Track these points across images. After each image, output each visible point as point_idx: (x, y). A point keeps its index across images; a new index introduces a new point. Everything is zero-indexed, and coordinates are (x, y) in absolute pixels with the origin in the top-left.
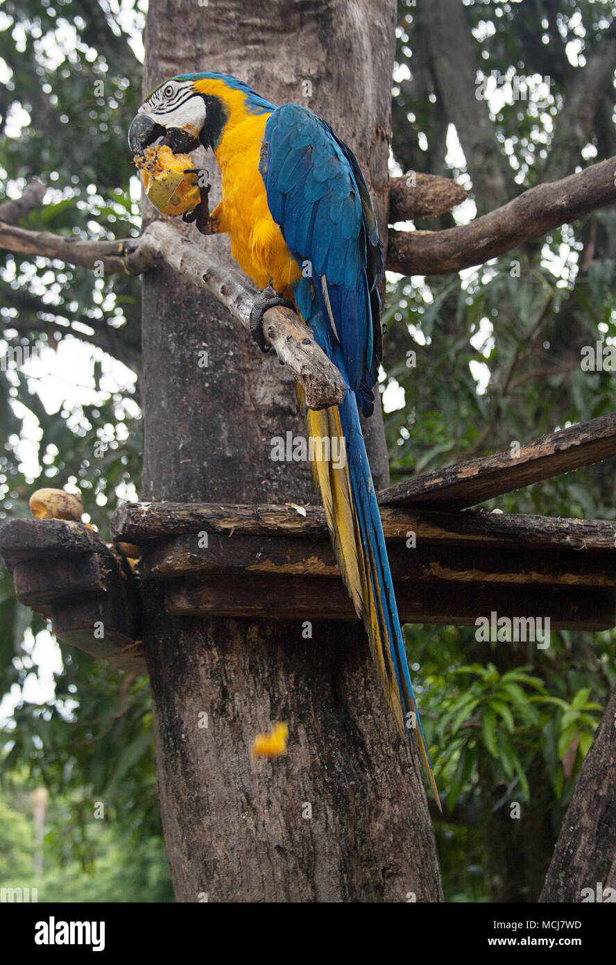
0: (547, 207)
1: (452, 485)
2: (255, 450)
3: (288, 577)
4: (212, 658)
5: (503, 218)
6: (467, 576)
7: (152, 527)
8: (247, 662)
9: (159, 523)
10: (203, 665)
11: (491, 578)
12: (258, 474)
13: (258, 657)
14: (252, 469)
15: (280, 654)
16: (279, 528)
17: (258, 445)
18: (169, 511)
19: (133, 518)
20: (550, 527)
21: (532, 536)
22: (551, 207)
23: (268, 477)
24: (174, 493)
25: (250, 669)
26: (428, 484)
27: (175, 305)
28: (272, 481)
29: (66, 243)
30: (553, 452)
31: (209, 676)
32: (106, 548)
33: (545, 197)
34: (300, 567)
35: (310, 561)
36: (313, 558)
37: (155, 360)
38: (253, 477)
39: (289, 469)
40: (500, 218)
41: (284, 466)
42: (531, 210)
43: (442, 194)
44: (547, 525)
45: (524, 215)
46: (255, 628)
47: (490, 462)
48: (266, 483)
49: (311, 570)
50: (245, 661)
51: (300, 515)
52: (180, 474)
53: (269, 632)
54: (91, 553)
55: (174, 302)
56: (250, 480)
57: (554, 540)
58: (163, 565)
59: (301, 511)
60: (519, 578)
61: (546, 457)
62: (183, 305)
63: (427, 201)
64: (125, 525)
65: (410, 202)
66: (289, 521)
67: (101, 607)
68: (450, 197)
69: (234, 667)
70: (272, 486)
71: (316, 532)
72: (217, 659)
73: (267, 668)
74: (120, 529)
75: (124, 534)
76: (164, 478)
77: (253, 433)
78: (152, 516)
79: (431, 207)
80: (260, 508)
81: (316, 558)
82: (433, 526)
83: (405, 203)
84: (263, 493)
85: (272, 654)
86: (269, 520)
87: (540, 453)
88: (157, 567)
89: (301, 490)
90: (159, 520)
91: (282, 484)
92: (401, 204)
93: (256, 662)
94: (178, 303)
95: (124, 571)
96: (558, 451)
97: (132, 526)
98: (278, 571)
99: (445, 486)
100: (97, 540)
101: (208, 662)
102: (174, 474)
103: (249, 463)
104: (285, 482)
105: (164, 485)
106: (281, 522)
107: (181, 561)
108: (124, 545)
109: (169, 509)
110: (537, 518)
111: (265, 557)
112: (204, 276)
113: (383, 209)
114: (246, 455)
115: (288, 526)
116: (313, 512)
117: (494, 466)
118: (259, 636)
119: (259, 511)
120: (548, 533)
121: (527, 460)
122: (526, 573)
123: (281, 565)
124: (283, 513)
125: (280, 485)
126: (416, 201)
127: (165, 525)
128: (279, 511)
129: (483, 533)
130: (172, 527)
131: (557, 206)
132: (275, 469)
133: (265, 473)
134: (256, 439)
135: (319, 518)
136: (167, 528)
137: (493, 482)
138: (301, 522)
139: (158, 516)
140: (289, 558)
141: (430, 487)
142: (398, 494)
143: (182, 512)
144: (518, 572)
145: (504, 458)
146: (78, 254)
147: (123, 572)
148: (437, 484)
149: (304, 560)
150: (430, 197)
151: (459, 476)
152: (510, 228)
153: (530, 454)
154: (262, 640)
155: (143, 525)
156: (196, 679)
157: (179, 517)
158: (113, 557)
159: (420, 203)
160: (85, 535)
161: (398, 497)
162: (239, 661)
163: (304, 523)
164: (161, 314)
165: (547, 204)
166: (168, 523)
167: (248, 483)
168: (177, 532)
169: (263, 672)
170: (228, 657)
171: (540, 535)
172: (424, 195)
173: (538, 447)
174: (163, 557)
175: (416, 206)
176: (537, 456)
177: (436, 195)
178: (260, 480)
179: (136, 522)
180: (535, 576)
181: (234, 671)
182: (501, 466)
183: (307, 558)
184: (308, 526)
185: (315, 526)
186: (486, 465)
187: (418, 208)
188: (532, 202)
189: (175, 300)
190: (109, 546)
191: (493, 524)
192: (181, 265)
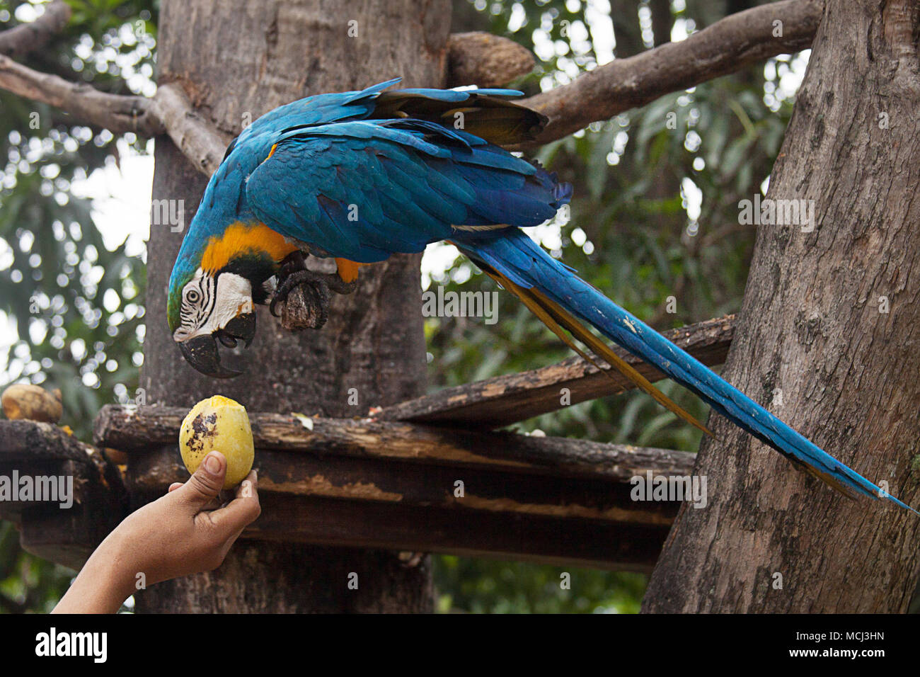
0: (615, 88)
1: (476, 403)
2: (268, 348)
3: (289, 497)
4: (203, 583)
5: (568, 96)
6: (498, 505)
7: (136, 434)
8: (242, 590)
9: (145, 430)
10: (192, 591)
11: (525, 508)
12: (269, 376)
13: (255, 584)
14: (263, 370)
15: (282, 582)
16: (281, 442)
17: (273, 343)
18: (157, 417)
19: (115, 423)
20: (596, 454)
21: (573, 464)
22: (619, 88)
23: (281, 379)
24: (173, 393)
25: (246, 598)
26: (451, 400)
27: (187, 179)
28: (286, 385)
29: (73, 94)
30: (582, 375)
31: (198, 603)
32: (85, 453)
33: (612, 76)
34: (302, 487)
35: (314, 480)
36: (318, 476)
37: (161, 240)
38: (264, 379)
39: (307, 371)
40: (564, 96)
41: (301, 368)
42: (597, 90)
43: (506, 61)
44: (592, 452)
45: (590, 94)
46: (254, 552)
47: (517, 380)
48: (278, 388)
49: (316, 490)
50: (240, 588)
51: (305, 429)
52: (181, 372)
53: (270, 557)
54: (65, 460)
55: (186, 175)
56: (259, 382)
57: (599, 470)
58: (148, 476)
59: (307, 423)
60: (559, 511)
61: (575, 380)
62: (196, 178)
63: (490, 68)
64: (107, 430)
65: (471, 67)
66: (292, 434)
67: (74, 520)
68: (514, 65)
69: (227, 594)
70: (285, 390)
71: (324, 449)
72: (208, 585)
73: (264, 597)
74: (101, 433)
75: (105, 440)
76: (163, 374)
77: (267, 329)
78: (137, 422)
79: (493, 75)
80: (261, 418)
81: (322, 478)
82: (458, 448)
83: (465, 68)
84: (274, 398)
85: (272, 582)
86: (270, 432)
87: (569, 374)
88: (141, 479)
89: (320, 396)
90: (144, 426)
91: (297, 388)
92: (461, 68)
93: (252, 590)
94: (191, 175)
95: (107, 480)
96: (587, 374)
97: (114, 432)
98: (279, 490)
99: (470, 405)
100: (75, 446)
101: (198, 587)
102: (173, 371)
103: (260, 362)
104: (301, 386)
105: (162, 383)
106: (284, 435)
107: (167, 474)
108: (109, 451)
109: (157, 414)
110: (581, 443)
111: (262, 473)
112: (203, 161)
113: (438, 75)
114: (258, 354)
115: (291, 439)
116: (321, 425)
117: (520, 385)
118: (259, 561)
119: (260, 421)
120: (592, 461)
121: (555, 382)
122: (567, 504)
123: (281, 483)
124: (287, 425)
125: (294, 390)
126: (478, 66)
127: (151, 432)
128: (283, 423)
129: (516, 458)
130: (158, 434)
131: (625, 87)
132: (290, 370)
133: (278, 374)
134: (270, 336)
135: (327, 432)
136: (154, 436)
137: (525, 402)
138: (305, 436)
139: (144, 422)
140: (290, 475)
141: (453, 404)
142: (419, 409)
143: (171, 419)
144: (557, 504)
145: (532, 378)
146: (85, 107)
147: (105, 482)
148: (460, 402)
149: (308, 478)
150: (492, 64)
151: (485, 394)
152: (574, 108)
153: (558, 375)
154: (261, 566)
155: (126, 430)
156: (182, 606)
157: (167, 424)
158: (94, 464)
159: (482, 69)
160: (60, 440)
161: (419, 413)
162: (234, 588)
163: (310, 438)
164: (170, 188)
165: (615, 85)
166: (154, 430)
167: (258, 385)
168: (164, 440)
169: (260, 601)
170: (221, 583)
171: (582, 463)
172: (486, 60)
173: (567, 368)
174: (148, 468)
175: (477, 71)
176: (565, 378)
177: (500, 61)
178: (271, 382)
179: (118, 427)
180: (577, 509)
181: (227, 599)
182: (528, 386)
183: (312, 476)
184: (313, 441)
185: (324, 441)
186: (512, 383)
187: (480, 75)
188: (599, 80)
189: (188, 172)
190: (90, 452)
191: (528, 448)
192: (183, 143)
